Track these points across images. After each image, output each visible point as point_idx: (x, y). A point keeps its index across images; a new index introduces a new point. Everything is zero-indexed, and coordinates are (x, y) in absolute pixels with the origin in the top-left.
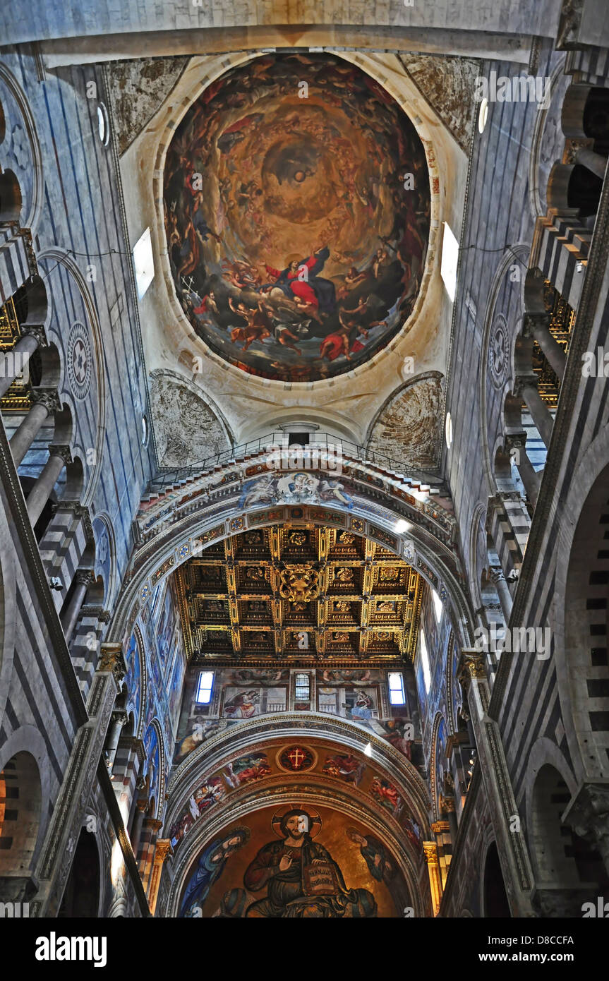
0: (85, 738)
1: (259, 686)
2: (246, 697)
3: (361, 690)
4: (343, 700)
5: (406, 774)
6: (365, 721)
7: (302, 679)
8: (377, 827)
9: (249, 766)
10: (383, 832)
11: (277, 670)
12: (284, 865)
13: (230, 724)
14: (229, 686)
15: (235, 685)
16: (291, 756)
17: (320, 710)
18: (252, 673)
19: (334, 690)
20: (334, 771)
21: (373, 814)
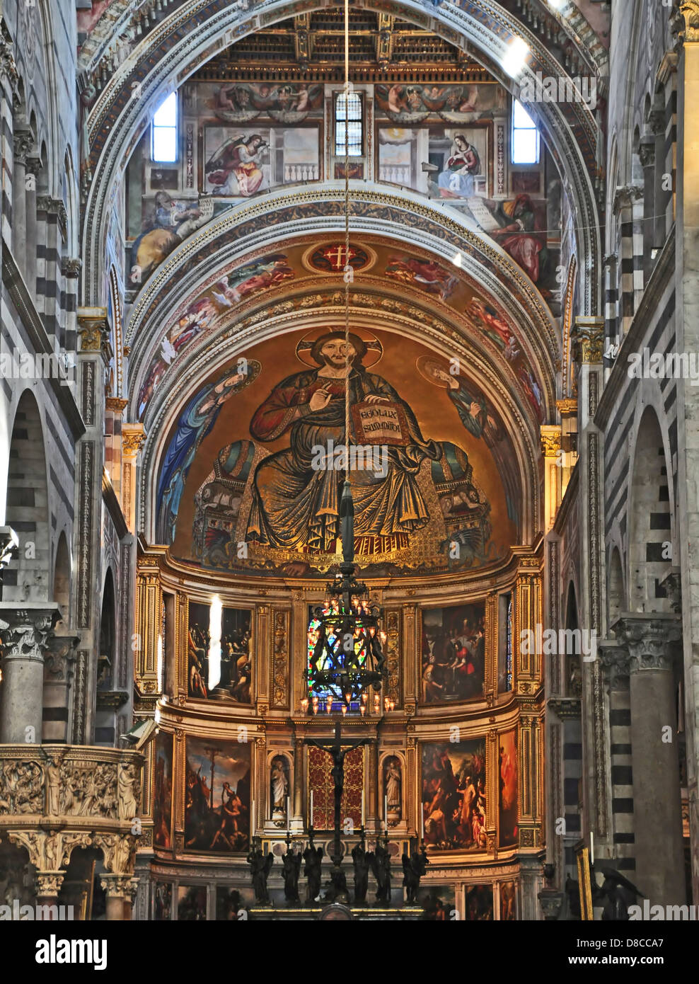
0: (88, 457)
1: (267, 125)
2: (244, 150)
3: (459, 132)
4: (423, 156)
5: (525, 305)
6: (461, 202)
7: (349, 101)
8: (476, 367)
9: (256, 274)
10: (484, 375)
11: (297, 88)
12: (318, 403)
13: (219, 208)
14: (209, 124)
15: (222, 122)
16: (329, 255)
17: (382, 177)
18: (251, 94)
19: (408, 133)
20: (406, 276)
21: (470, 343)
